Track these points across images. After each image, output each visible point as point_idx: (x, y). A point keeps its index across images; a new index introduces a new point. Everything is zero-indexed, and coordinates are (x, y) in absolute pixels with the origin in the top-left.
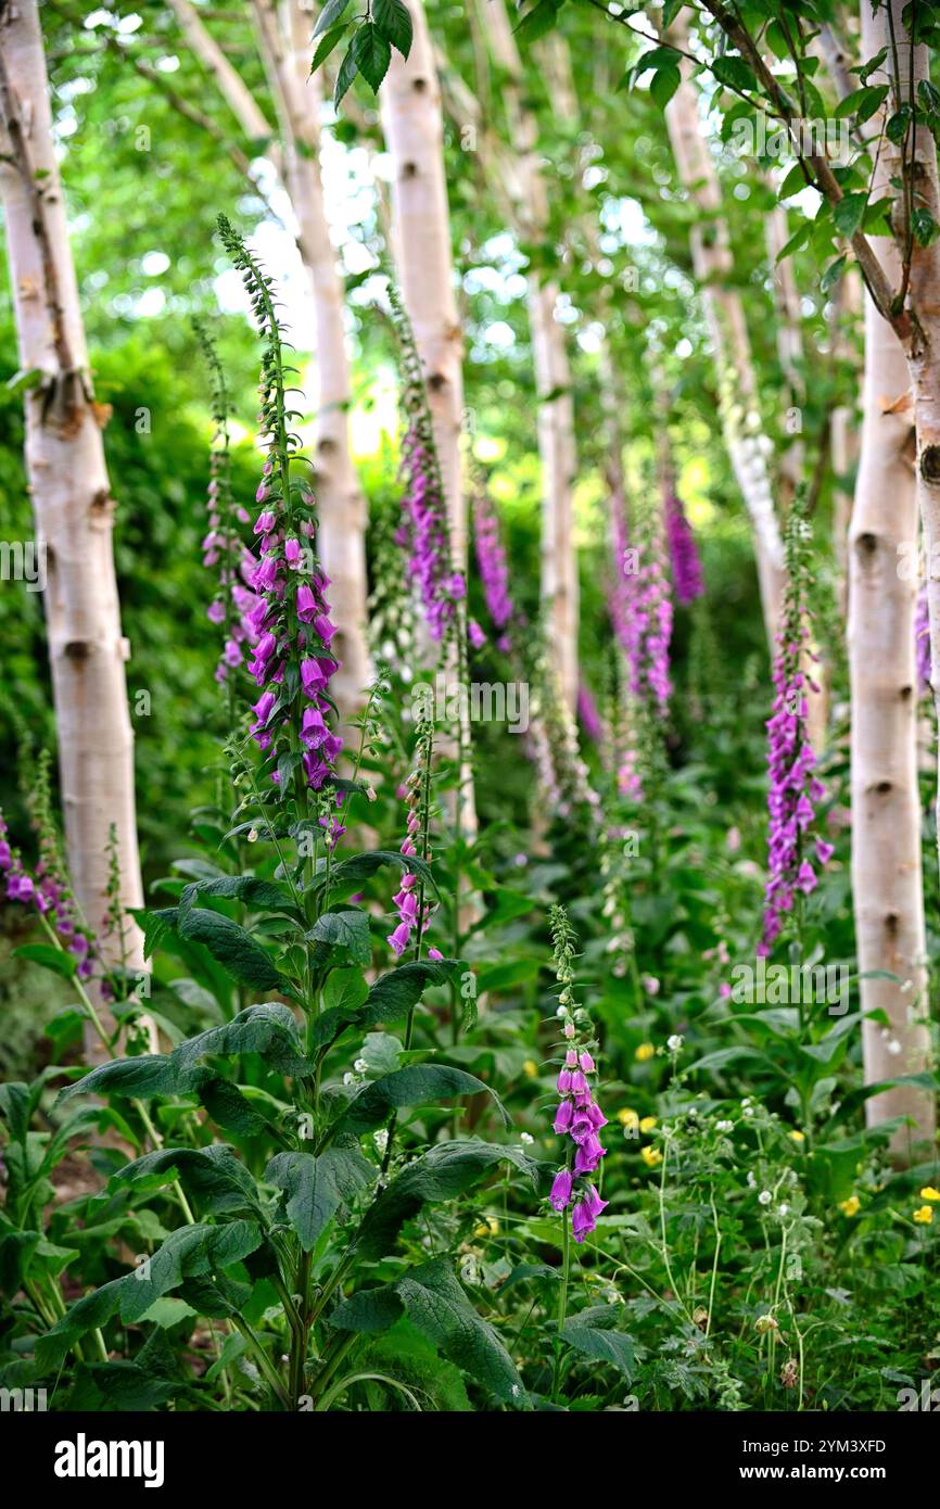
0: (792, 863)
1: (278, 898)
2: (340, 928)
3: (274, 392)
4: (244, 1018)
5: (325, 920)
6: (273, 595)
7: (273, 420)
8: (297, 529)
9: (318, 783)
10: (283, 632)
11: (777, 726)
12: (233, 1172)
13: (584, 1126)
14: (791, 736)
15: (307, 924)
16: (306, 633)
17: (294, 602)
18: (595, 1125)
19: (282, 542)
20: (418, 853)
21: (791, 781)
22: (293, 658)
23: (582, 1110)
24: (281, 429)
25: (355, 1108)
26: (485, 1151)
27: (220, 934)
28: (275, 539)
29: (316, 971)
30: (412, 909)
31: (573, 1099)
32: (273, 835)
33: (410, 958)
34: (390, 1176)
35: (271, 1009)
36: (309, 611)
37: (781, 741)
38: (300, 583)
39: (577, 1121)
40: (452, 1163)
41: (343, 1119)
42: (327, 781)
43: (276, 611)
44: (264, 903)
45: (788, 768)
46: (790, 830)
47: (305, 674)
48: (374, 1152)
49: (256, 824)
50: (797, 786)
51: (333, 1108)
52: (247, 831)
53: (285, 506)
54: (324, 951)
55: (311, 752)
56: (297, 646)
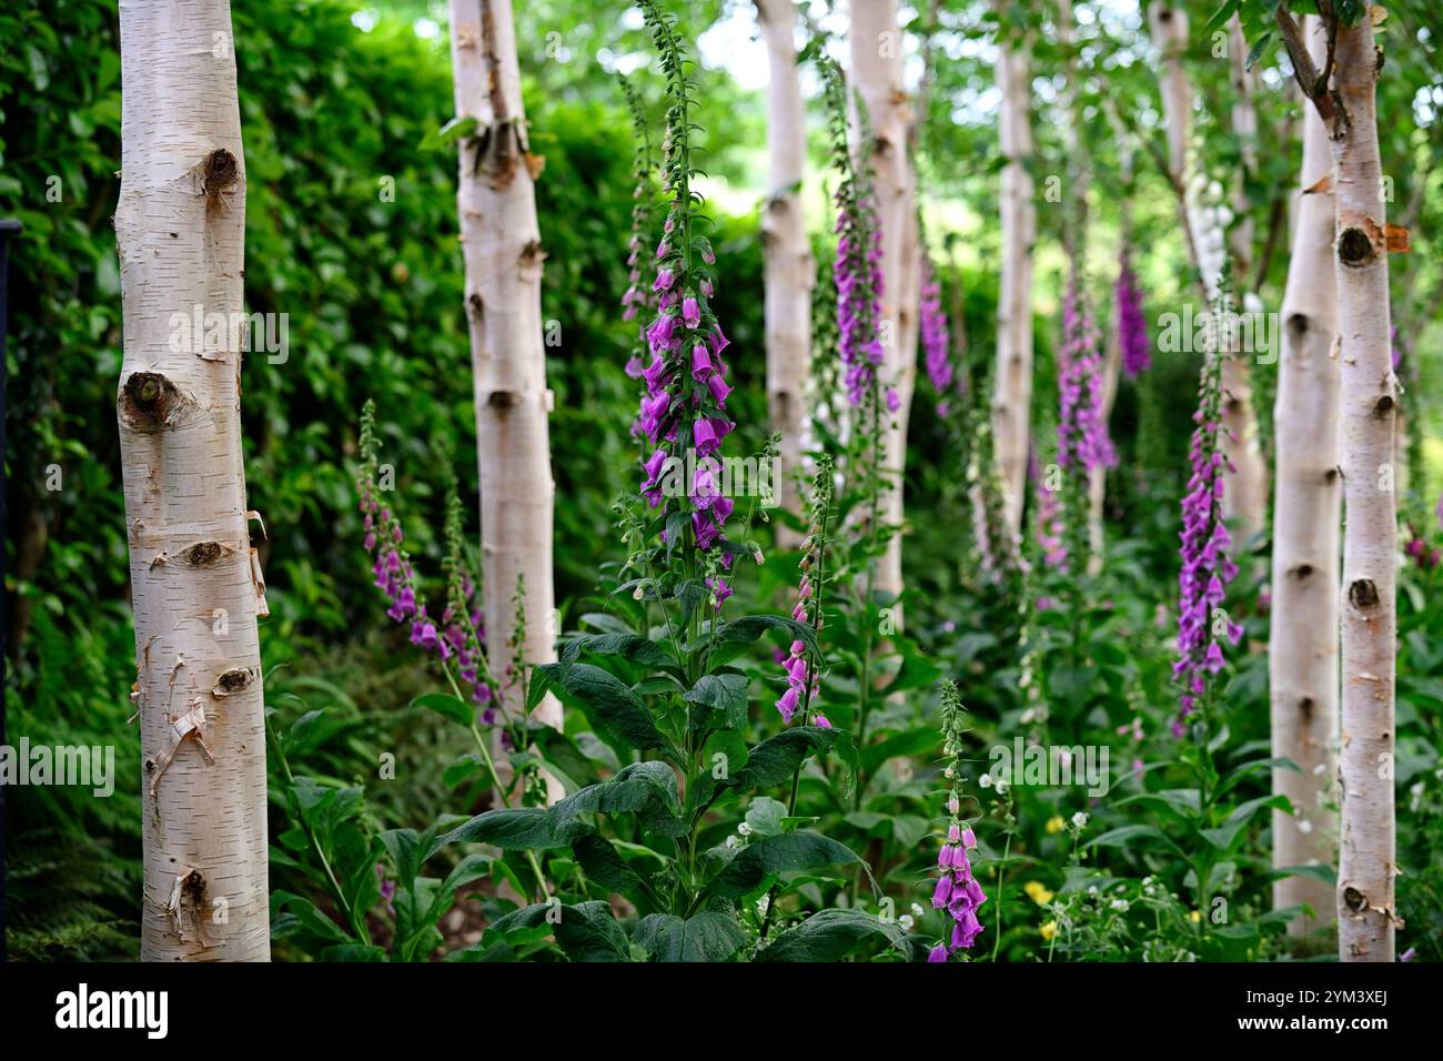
0: (1201, 643)
1: (661, 657)
2: (718, 689)
3: (679, 149)
4: (626, 775)
5: (704, 682)
6: (670, 353)
7: (676, 178)
8: (697, 289)
9: (706, 543)
10: (677, 391)
11: (1192, 504)
12: (606, 929)
13: (962, 902)
14: (1205, 515)
15: (688, 684)
16: (701, 393)
17: (689, 362)
18: (974, 901)
19: (680, 301)
20: (809, 620)
21: (1203, 560)
22: (686, 417)
23: (962, 886)
24: (684, 186)
25: (728, 871)
26: (860, 923)
27: (604, 691)
28: (674, 297)
29: (696, 732)
30: (800, 675)
31: (953, 874)
32: (659, 594)
33: (797, 724)
34: (769, 941)
35: (654, 767)
36: (705, 371)
37: (1195, 519)
38: (696, 342)
39: (957, 896)
40: (828, 932)
41: (717, 882)
42: (716, 541)
43: (671, 369)
44: (646, 662)
45: (1201, 547)
46: (1200, 609)
47: (697, 433)
48: (754, 917)
49: (640, 583)
50: (1208, 566)
51: (707, 870)
52: (633, 589)
53: (685, 264)
54: (703, 711)
55: (701, 512)
56: (691, 405)
